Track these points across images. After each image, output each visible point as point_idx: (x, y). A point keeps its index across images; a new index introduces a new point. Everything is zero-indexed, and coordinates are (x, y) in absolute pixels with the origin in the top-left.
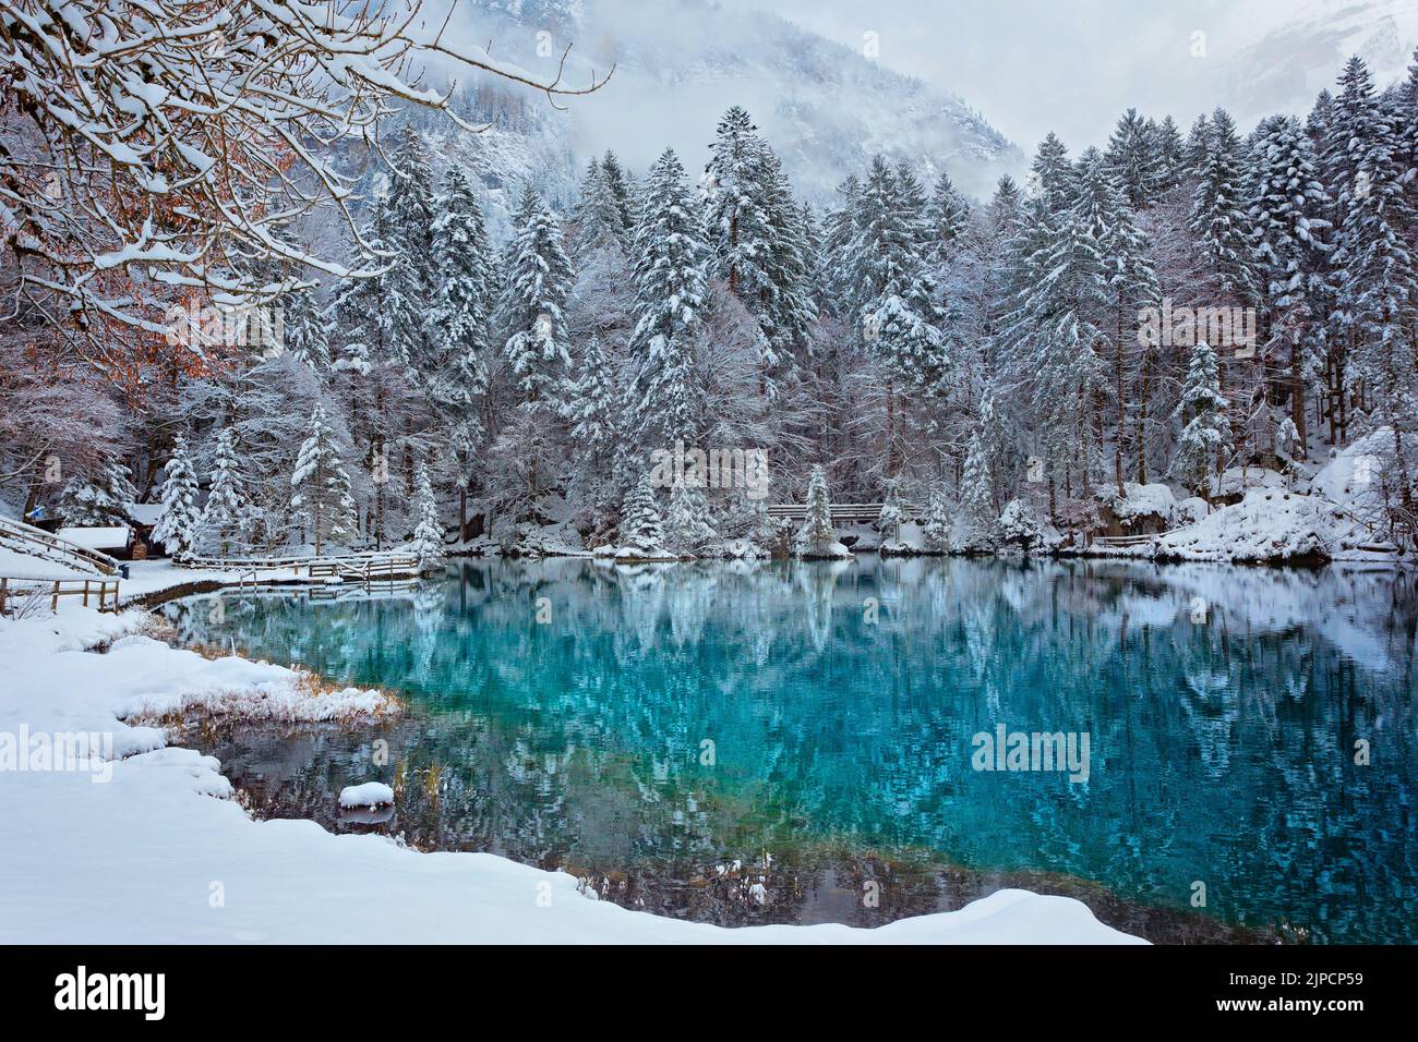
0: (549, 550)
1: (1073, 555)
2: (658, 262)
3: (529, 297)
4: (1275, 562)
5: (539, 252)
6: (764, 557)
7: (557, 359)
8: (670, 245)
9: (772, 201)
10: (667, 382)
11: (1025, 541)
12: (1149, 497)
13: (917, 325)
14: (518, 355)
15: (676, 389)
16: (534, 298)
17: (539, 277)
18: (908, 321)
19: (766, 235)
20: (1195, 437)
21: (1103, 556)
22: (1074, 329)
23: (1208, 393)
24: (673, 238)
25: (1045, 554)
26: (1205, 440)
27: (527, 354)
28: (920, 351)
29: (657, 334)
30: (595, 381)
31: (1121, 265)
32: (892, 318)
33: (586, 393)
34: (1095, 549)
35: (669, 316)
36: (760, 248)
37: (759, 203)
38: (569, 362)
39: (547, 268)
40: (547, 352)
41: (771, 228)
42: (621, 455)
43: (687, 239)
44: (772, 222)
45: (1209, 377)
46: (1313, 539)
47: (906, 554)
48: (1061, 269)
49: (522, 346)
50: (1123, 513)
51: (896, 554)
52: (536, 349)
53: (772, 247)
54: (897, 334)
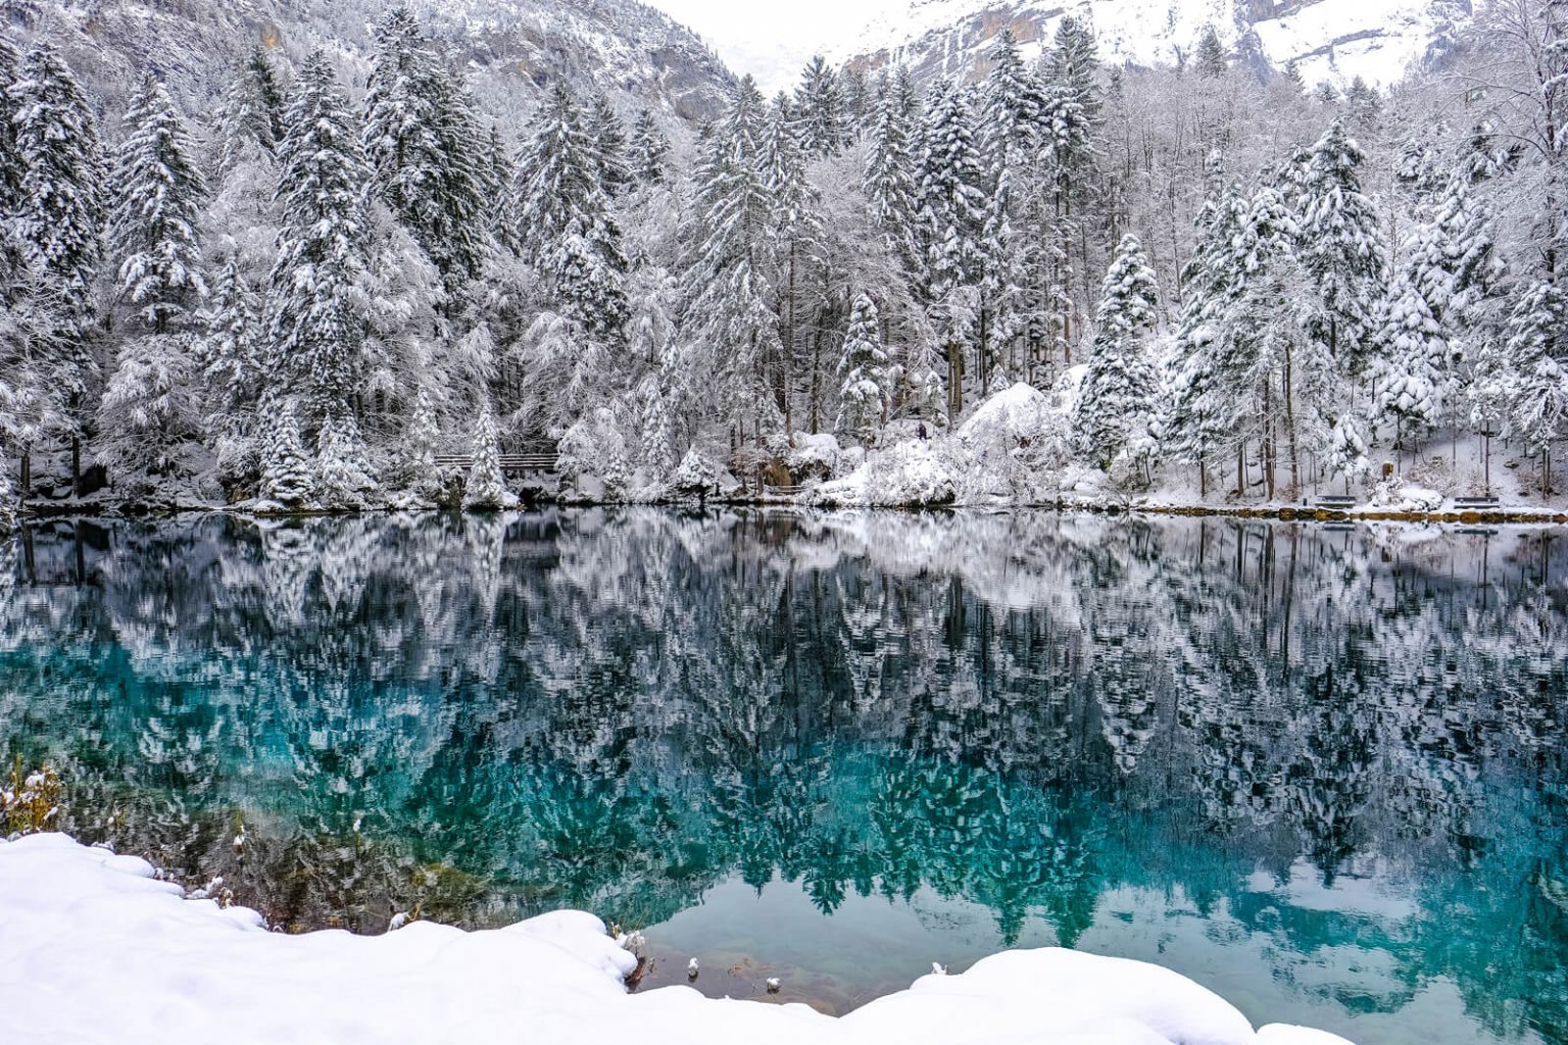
0: (184, 505)
1: (746, 503)
2: (306, 181)
3: (150, 212)
4: (914, 507)
5: (162, 160)
6: (430, 509)
7: (187, 287)
8: (320, 163)
9: (445, 122)
10: (316, 320)
11: (700, 489)
12: (817, 446)
13: (598, 269)
14: (137, 280)
15: (327, 326)
16: (156, 215)
17: (162, 189)
18: (589, 265)
19: (434, 160)
20: (854, 390)
21: (774, 503)
22: (746, 279)
23: (866, 346)
24: (322, 155)
25: (720, 503)
26: (863, 392)
27: (148, 279)
28: (601, 296)
29: (304, 263)
30: (234, 312)
31: (793, 217)
32: (572, 258)
33: (225, 326)
34: (766, 497)
35: (319, 243)
36: (428, 174)
37: (428, 122)
38: (203, 290)
39: (171, 179)
40: (173, 277)
41: (442, 154)
42: (268, 399)
43: (340, 157)
44: (444, 147)
45: (870, 331)
46: (949, 486)
47: (586, 504)
48: (735, 216)
49: (142, 270)
50: (791, 462)
51: (572, 504)
52: (162, 275)
53: (445, 175)
54: (577, 278)
